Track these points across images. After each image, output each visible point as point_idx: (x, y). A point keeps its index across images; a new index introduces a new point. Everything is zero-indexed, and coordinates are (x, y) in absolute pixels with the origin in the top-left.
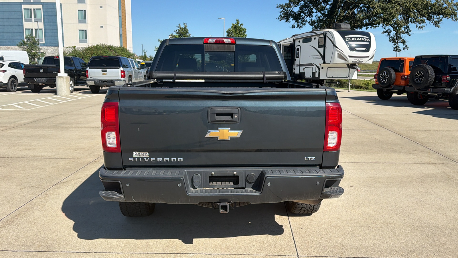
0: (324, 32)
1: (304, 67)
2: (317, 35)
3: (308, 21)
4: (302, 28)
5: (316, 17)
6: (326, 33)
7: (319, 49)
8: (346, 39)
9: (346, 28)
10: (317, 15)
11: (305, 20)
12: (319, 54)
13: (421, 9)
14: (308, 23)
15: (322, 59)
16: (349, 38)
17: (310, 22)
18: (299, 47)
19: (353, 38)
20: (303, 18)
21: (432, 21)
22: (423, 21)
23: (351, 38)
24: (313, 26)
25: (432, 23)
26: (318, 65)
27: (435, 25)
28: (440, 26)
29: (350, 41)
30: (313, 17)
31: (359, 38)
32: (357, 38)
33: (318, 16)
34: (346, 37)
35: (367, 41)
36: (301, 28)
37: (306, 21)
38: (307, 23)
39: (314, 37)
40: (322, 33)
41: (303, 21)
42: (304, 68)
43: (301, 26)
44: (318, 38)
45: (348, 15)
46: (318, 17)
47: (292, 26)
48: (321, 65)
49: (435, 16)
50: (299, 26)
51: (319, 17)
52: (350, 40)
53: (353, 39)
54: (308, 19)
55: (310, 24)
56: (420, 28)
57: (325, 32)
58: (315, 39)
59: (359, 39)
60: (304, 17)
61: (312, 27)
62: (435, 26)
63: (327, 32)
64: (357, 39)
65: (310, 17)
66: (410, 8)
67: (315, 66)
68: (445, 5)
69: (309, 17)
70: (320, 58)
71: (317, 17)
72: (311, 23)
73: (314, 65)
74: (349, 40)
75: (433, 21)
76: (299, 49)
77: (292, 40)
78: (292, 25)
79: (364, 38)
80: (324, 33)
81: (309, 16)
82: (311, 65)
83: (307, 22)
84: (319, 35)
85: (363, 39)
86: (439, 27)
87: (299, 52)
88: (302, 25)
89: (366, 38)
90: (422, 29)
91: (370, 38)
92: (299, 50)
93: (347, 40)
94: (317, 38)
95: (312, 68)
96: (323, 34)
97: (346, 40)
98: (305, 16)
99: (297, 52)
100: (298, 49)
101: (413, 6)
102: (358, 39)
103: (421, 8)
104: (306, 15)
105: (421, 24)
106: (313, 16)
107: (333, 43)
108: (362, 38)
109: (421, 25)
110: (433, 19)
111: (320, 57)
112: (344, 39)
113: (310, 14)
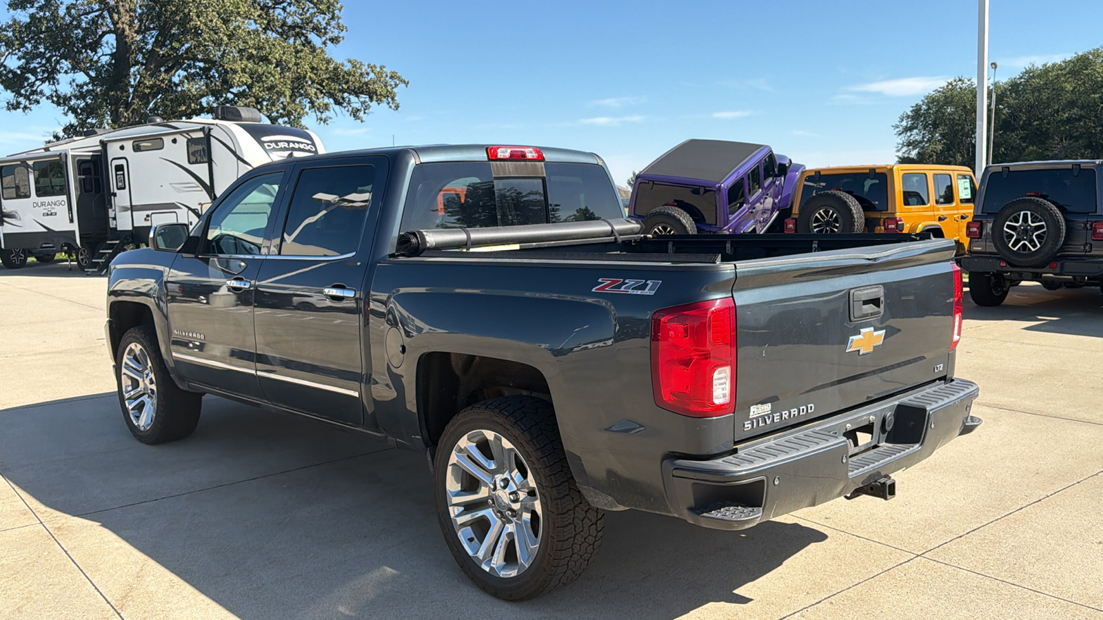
0: (203, 125)
1: (149, 212)
2: (181, 133)
3: (48, 93)
4: (31, 110)
5: (70, 83)
6: (210, 130)
7: (195, 168)
8: (266, 144)
9: (252, 119)
10: (74, 81)
11: (39, 90)
12: (194, 180)
13: (327, 82)
14: (47, 98)
15: (204, 192)
16: (271, 142)
17: (51, 95)
18: (124, 160)
19: (282, 143)
20: (32, 86)
21: (347, 109)
22: (326, 107)
23: (276, 142)
24: (67, 108)
25: (348, 111)
26: (193, 208)
27: (354, 117)
28: (363, 119)
29: (274, 149)
30: (58, 84)
31: (294, 142)
32: (288, 142)
33: (76, 81)
34: (264, 139)
35: (309, 151)
36: (26, 111)
37: (41, 92)
38: (43, 100)
39: (172, 137)
40: (199, 128)
41: (34, 92)
42: (148, 216)
43: (28, 106)
44: (186, 140)
45: (162, 85)
46: (77, 85)
47: (6, 105)
48: (203, 206)
49: (353, 98)
50: (22, 106)
51: (81, 86)
52: (275, 147)
53: (281, 145)
54: (46, 88)
55: (53, 102)
56: (322, 122)
57: (206, 126)
58: (174, 141)
59: (294, 146)
60: (34, 83)
61: (64, 110)
62: (354, 119)
63: (212, 127)
64: (289, 145)
65: (51, 83)
66: (305, 77)
67: (187, 209)
68: (372, 75)
69: (47, 82)
70: (200, 189)
71: (74, 84)
72: (55, 99)
73: (180, 208)
74: (272, 147)
75: (350, 109)
76: (122, 166)
77: (99, 144)
78: (8, 103)
79: (302, 143)
80: (204, 127)
81: (49, 82)
82: (172, 206)
83: (44, 96)
84: (188, 132)
85: (302, 146)
86: (362, 121)
87: (123, 174)
88: (30, 104)
89: (308, 145)
90: (327, 124)
91: (313, 144)
92: (123, 170)
93: (269, 146)
94: (182, 141)
95: (175, 214)
96: (202, 130)
97: (267, 148)
98: (37, 80)
99: (116, 175)
100: (119, 168)
101: (311, 72)
102: (292, 145)
103: (327, 79)
104: (40, 77)
105: (322, 113)
106: (58, 81)
107: (234, 153)
108: (298, 143)
109: (324, 116)
110: (349, 104)
111: (198, 187)
112: (261, 143)
113: (51, 77)
